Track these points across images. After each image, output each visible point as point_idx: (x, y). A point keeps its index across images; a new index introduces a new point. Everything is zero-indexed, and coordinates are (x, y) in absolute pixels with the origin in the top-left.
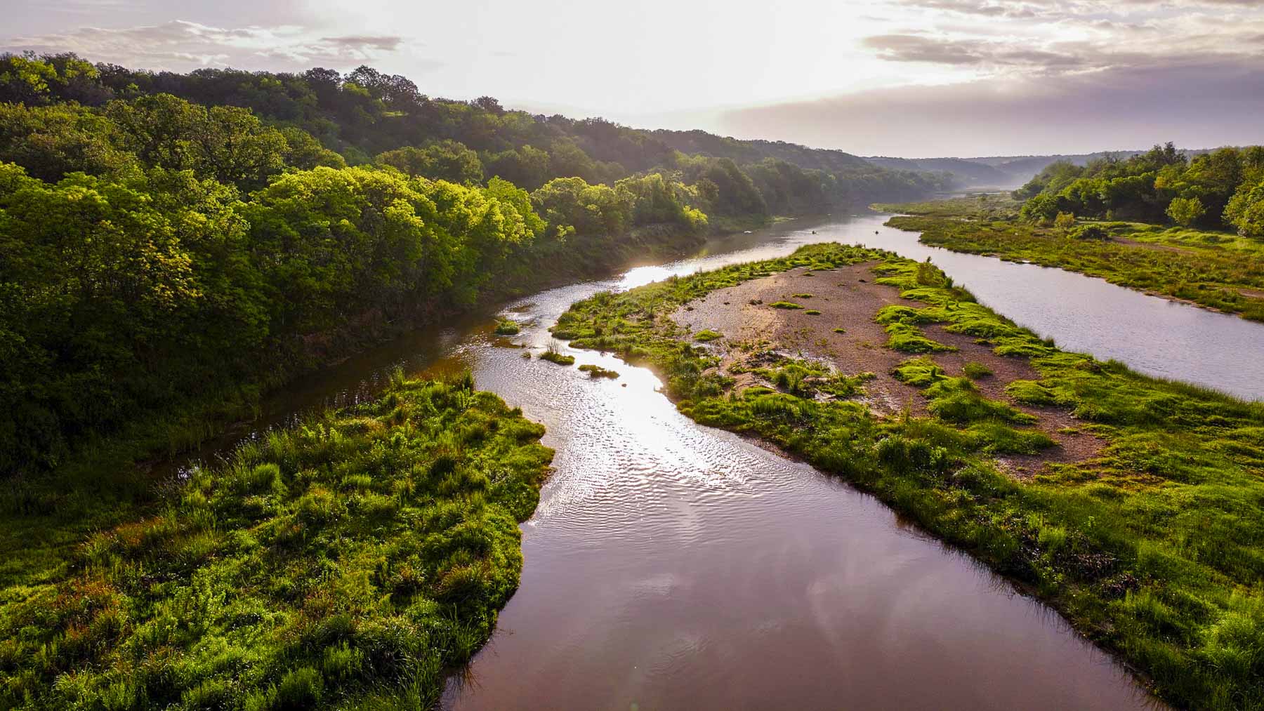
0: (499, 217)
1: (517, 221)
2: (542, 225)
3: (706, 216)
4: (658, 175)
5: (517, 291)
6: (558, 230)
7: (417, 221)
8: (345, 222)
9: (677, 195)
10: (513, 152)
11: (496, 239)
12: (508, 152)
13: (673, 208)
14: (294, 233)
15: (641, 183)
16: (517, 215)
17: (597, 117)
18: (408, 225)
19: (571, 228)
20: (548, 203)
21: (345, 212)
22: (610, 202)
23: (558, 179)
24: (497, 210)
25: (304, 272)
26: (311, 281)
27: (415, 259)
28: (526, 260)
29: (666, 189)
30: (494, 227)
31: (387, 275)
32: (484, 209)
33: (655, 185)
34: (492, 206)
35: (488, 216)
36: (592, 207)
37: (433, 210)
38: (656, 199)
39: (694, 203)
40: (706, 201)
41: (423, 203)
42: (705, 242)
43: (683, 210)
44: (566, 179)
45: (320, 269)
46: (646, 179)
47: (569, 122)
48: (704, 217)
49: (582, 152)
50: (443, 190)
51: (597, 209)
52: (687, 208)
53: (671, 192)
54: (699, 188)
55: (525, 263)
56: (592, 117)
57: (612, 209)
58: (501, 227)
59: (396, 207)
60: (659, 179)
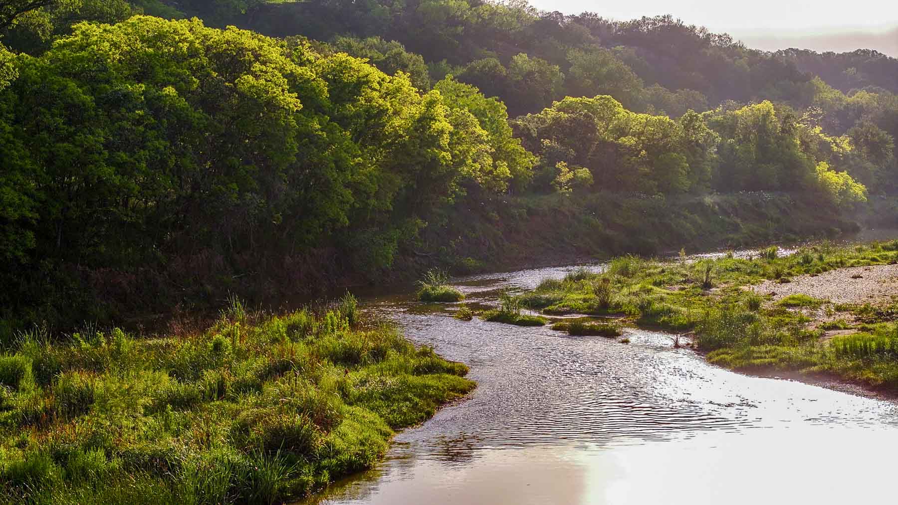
0: (443, 124)
1: (478, 140)
2: (529, 161)
3: (863, 187)
4: (766, 105)
5: (471, 262)
6: (559, 171)
7: (292, 101)
8: (170, 90)
9: (803, 143)
10: (493, 61)
11: (435, 160)
12: (483, 62)
13: (793, 164)
14: (88, 98)
15: (735, 117)
16: (479, 130)
17: (661, 15)
18: (272, 105)
19: (584, 173)
20: (546, 133)
21: (173, 79)
22: (665, 136)
23: (569, 99)
24: (440, 110)
25: (96, 156)
26: (107, 171)
27: (284, 166)
28: (495, 215)
29: (783, 131)
30: (433, 141)
31: (234, 186)
32: (414, 111)
33: (761, 124)
34: (431, 104)
35: (425, 120)
36: (629, 141)
37: (321, 91)
38: (762, 147)
39: (837, 163)
40: (869, 165)
41: (307, 81)
42: (856, 230)
43: (814, 170)
44: (586, 99)
45: (123, 156)
46: (743, 112)
47: (608, 27)
48: (858, 189)
49: (627, 68)
50: (343, 67)
51: (637, 144)
52: (823, 166)
53: (792, 136)
54: (855, 141)
55: (490, 220)
56: (651, 15)
57: (666, 149)
58: (445, 141)
59: (257, 77)
60: (769, 112)
